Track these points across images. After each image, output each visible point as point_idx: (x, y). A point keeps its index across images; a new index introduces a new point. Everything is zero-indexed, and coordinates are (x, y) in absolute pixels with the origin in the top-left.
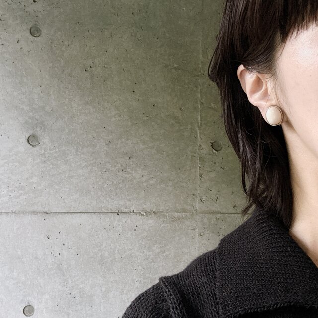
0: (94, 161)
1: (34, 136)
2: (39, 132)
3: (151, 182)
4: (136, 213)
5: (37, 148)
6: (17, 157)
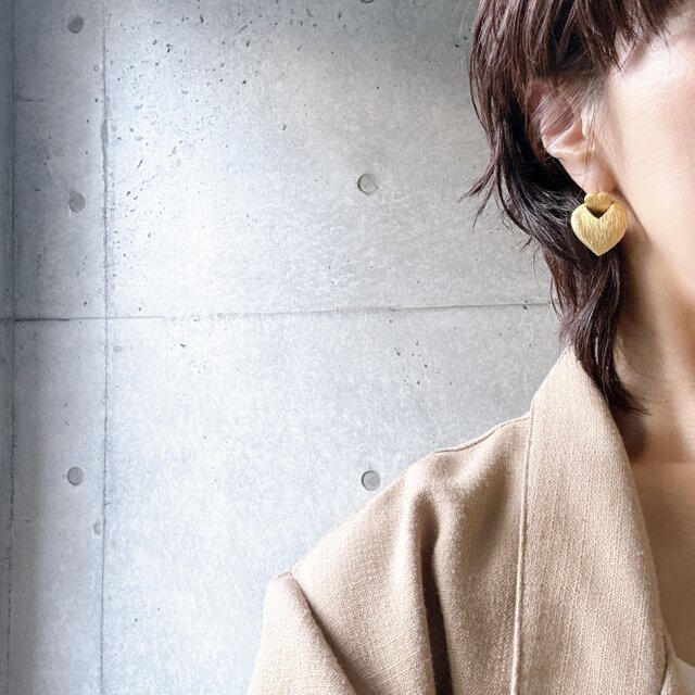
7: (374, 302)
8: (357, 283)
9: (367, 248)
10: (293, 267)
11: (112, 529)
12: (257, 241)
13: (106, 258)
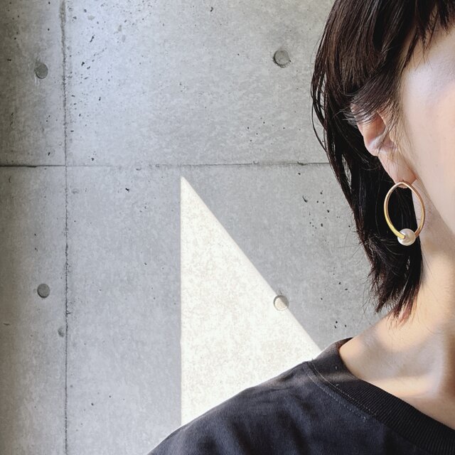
1: (282, 52)
2: (289, 44)
5: (287, 69)
6: (260, 84)
7: (286, 157)
8: (271, 141)
9: (281, 112)
10: (218, 127)
11: (72, 334)
12: (188, 105)
13: (65, 117)
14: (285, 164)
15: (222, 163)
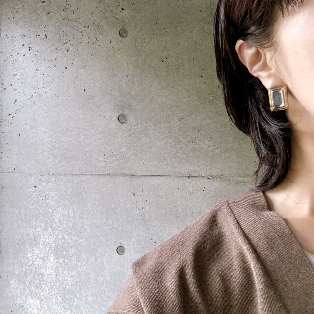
0: (169, 134)
1: (122, 116)
2: (126, 112)
3: (217, 151)
4: (204, 177)
5: (125, 125)
6: (110, 132)
7: (124, 171)
8: (116, 163)
9: (122, 147)
10: (88, 153)
12: (71, 141)
14: (124, 175)
15: (90, 173)
